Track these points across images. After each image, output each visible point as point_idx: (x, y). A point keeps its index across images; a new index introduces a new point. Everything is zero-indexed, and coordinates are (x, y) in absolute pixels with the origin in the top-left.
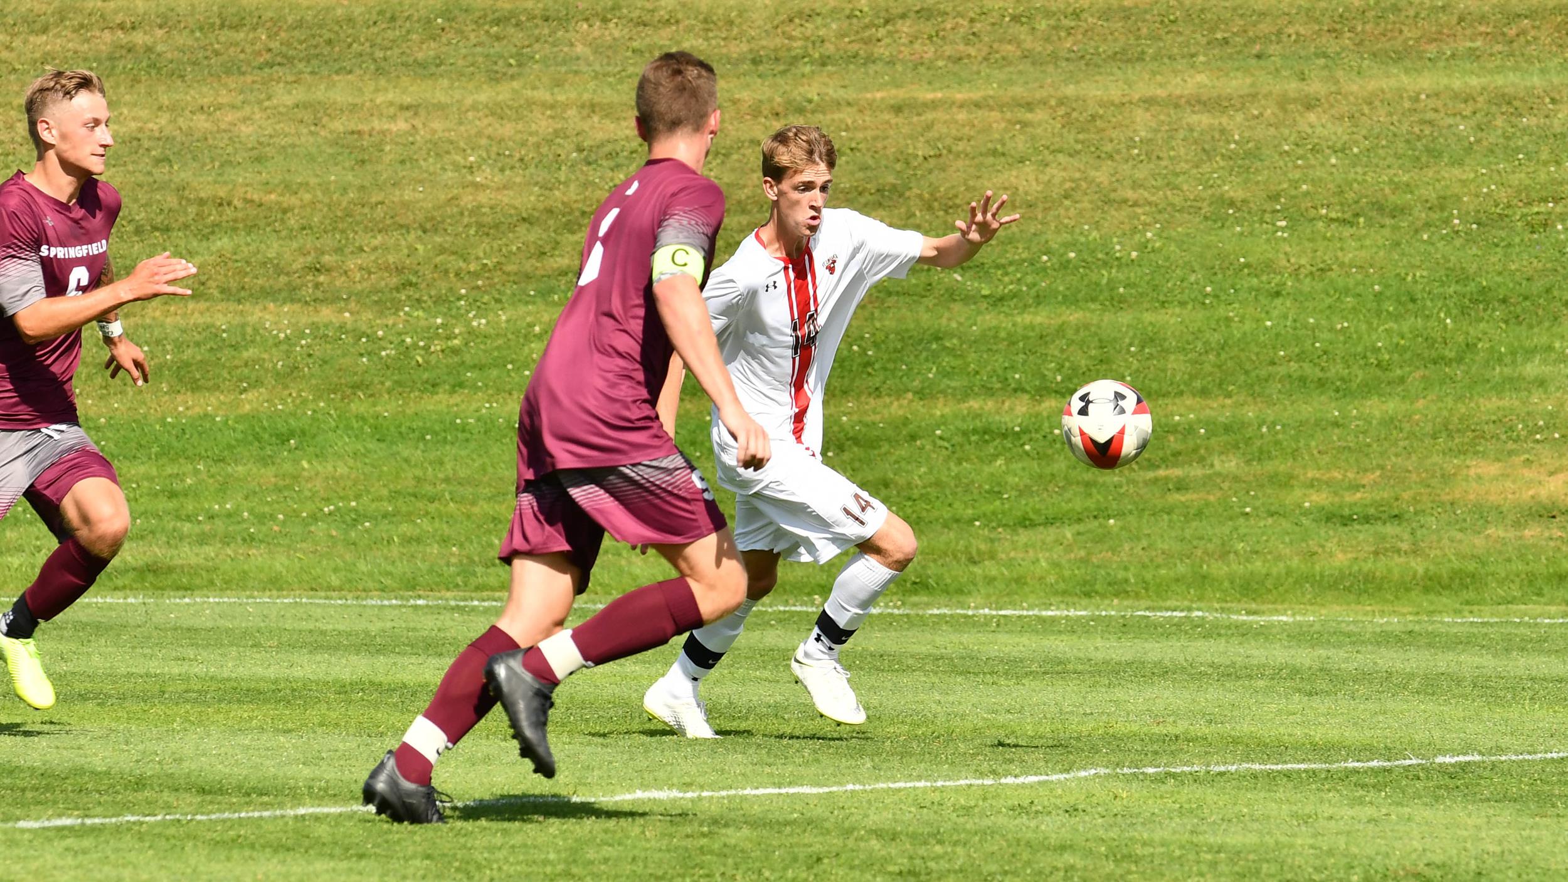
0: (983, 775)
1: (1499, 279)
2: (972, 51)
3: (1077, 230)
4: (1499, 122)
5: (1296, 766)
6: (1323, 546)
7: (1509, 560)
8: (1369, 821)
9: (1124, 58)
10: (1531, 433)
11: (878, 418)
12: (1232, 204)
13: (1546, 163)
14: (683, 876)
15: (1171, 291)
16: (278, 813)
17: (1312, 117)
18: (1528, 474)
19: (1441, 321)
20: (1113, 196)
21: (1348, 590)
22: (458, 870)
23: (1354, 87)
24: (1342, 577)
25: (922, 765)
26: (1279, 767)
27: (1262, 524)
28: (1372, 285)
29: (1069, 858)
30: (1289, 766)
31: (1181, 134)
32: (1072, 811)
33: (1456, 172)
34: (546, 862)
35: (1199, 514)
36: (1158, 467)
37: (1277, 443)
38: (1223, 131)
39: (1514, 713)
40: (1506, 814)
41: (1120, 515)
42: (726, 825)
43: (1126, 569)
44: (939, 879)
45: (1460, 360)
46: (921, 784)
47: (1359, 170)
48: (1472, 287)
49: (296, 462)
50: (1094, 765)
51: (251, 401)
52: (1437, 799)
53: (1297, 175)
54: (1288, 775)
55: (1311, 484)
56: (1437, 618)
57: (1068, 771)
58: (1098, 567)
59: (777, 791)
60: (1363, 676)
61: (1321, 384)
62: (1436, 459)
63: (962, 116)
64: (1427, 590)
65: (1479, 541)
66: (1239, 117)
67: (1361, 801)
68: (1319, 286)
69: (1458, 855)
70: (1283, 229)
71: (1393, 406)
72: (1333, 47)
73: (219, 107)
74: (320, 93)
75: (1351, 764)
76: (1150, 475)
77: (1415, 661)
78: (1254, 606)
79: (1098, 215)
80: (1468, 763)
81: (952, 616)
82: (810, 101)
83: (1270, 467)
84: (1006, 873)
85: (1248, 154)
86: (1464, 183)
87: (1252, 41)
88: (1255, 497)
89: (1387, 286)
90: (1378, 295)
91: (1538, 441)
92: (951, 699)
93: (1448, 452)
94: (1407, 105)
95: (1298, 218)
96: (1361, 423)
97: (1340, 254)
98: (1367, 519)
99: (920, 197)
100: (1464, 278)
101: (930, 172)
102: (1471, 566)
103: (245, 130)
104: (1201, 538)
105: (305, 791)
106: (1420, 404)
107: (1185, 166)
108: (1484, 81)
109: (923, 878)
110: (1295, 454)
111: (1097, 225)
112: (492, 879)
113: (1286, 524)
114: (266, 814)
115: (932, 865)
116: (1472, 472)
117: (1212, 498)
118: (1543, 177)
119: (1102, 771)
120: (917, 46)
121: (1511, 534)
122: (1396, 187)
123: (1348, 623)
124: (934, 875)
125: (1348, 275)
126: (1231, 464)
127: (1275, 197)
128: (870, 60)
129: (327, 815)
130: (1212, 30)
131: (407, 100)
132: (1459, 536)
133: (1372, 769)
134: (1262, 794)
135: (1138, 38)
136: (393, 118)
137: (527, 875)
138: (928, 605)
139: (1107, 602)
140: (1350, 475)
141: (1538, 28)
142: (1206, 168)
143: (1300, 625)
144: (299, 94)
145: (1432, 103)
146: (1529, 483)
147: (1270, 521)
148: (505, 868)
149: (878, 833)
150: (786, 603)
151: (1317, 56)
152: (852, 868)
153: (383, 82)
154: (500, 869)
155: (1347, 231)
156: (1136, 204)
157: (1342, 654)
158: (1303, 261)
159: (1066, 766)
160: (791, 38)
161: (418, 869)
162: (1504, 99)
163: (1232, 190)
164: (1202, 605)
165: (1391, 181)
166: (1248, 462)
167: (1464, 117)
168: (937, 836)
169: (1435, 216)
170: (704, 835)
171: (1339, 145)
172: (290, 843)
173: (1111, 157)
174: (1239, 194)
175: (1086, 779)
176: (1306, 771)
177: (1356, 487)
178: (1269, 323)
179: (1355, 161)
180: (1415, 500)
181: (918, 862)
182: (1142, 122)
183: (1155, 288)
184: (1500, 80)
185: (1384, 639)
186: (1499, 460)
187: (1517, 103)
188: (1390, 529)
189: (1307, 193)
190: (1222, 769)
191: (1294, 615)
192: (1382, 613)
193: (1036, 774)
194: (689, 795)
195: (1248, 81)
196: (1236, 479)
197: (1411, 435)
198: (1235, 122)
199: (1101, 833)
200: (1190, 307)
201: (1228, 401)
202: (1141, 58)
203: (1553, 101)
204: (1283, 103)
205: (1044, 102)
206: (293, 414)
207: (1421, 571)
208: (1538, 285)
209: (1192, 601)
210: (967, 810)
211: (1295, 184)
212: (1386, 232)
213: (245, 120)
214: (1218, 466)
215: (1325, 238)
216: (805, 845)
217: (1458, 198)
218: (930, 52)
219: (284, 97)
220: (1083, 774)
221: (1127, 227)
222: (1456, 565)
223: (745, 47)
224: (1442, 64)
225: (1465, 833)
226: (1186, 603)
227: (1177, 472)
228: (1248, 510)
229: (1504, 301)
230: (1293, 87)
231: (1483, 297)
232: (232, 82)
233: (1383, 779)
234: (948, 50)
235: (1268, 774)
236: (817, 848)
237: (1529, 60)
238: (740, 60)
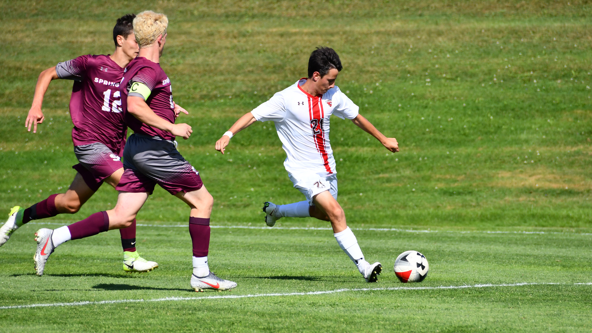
0: (300, 291)
1: (511, 101)
2: (310, 13)
3: (350, 83)
4: (512, 41)
5: (421, 288)
6: (442, 204)
7: (513, 209)
8: (445, 309)
9: (369, 16)
10: (523, 160)
11: (273, 154)
12: (409, 72)
13: (530, 57)
14: (180, 330)
15: (385, 106)
16: (24, 306)
17: (440, 39)
18: (522, 176)
19: (489, 118)
20: (364, 69)
21: (451, 220)
22: (92, 328)
23: (457, 27)
24: (449, 216)
25: (278, 287)
26: (414, 288)
27: (419, 195)
28: (463, 104)
29: (329, 323)
30: (418, 288)
31: (390, 45)
32: (333, 305)
33: (496, 60)
34: (127, 325)
35: (395, 191)
36: (379, 173)
37: (426, 164)
38: (406, 44)
39: (508, 268)
40: (499, 307)
41: (365, 192)
42: (199, 310)
43: (367, 212)
44: (278, 331)
45: (495, 132)
46: (277, 294)
47: (458, 59)
48: (501, 105)
49: (47, 170)
50: (344, 287)
51: (29, 146)
52: (473, 300)
53: (434, 61)
54: (417, 292)
55: (438, 180)
56: (484, 232)
57: (333, 290)
58: (356, 211)
59: (221, 297)
60: (452, 254)
61: (442, 142)
62: (486, 171)
63: (306, 38)
64: (482, 221)
65: (502, 202)
66: (412, 39)
67: (444, 302)
68: (442, 104)
69: (478, 323)
70: (428, 82)
71: (470, 150)
72: (449, 12)
73: (17, 31)
74: (57, 26)
75: (442, 287)
76: (377, 176)
77: (473, 247)
78: (415, 227)
79: (358, 77)
80: (487, 287)
81: (299, 230)
82: (248, 32)
83: (422, 173)
84: (304, 328)
85: (416, 53)
86: (498, 64)
87: (417, 10)
88: (417, 185)
89: (468, 104)
90: (465, 108)
91: (525, 164)
92: (293, 262)
93: (490, 168)
94: (477, 34)
95: (434, 78)
96: (457, 157)
97: (450, 92)
98: (459, 194)
99: (290, 69)
100: (498, 101)
101: (294, 59)
102: (499, 212)
103: (27, 40)
104: (396, 201)
105: (36, 297)
106: (480, 149)
107: (391, 58)
108: (507, 25)
109: (272, 331)
110: (431, 169)
111: (357, 80)
112: (105, 332)
113: (428, 196)
114: (19, 307)
115: (276, 326)
116: (500, 176)
117: (400, 185)
118: (529, 62)
119: (346, 290)
120: (289, 11)
121: (515, 199)
122: (472, 66)
123: (450, 233)
124: (277, 330)
125: (454, 100)
126: (408, 172)
127: (425, 70)
128: (271, 16)
129: (43, 308)
130: (403, 5)
131: (92, 29)
132: (494, 200)
133: (450, 289)
134: (406, 299)
135: (374, 8)
136: (86, 37)
137: (119, 330)
138: (291, 226)
139: (359, 225)
140: (453, 177)
141: (528, 4)
142: (400, 58)
143: (432, 234)
144: (48, 27)
145: (486, 33)
146: (522, 180)
147: (422, 194)
148: (111, 327)
149: (257, 313)
150: (237, 225)
151: (443, 15)
152: (245, 327)
153: (82, 23)
154: (109, 327)
155: (453, 83)
156: (372, 72)
157: (446, 245)
158: (436, 94)
159: (333, 288)
160: (240, 7)
161: (76, 328)
162: (514, 32)
163: (409, 67)
164: (396, 226)
165: (470, 64)
166: (414, 172)
167: (499, 39)
168: (280, 315)
169: (487, 77)
170: (190, 314)
171: (450, 50)
172: (27, 318)
173: (363, 54)
174: (412, 69)
175: (340, 293)
176: (424, 290)
177: (455, 181)
178: (423, 118)
179: (456, 56)
180: (478, 186)
181: (271, 325)
182: (375, 41)
183: (380, 105)
184: (513, 24)
185: (463, 239)
186: (510, 171)
187: (519, 33)
188: (468, 198)
189: (438, 69)
190: (392, 289)
191: (430, 230)
192: (465, 229)
193: (321, 291)
194: (187, 299)
195: (416, 25)
196: (409, 178)
197: (477, 161)
198: (411, 41)
199: (342, 314)
200: (393, 112)
201: (407, 148)
202: (375, 16)
203: (534, 32)
204: (429, 33)
205: (338, 33)
206: (46, 151)
207: (479, 213)
208: (527, 103)
209: (392, 224)
210: (293, 304)
211: (434, 65)
212: (468, 83)
213: (27, 36)
214: (403, 174)
215: (444, 86)
216: (228, 318)
217: (496, 70)
218: (294, 13)
219: (43, 28)
220: (339, 291)
221: (369, 81)
222: (493, 211)
223: (223, 11)
224: (491, 18)
225: (482, 314)
226: (390, 225)
227: (387, 175)
228: (414, 190)
229: (513, 110)
230: (433, 27)
231: (505, 108)
232: (22, 21)
233: (453, 293)
234: (301, 13)
235: (410, 291)
236: (233, 319)
237: (524, 17)
238: (221, 16)
